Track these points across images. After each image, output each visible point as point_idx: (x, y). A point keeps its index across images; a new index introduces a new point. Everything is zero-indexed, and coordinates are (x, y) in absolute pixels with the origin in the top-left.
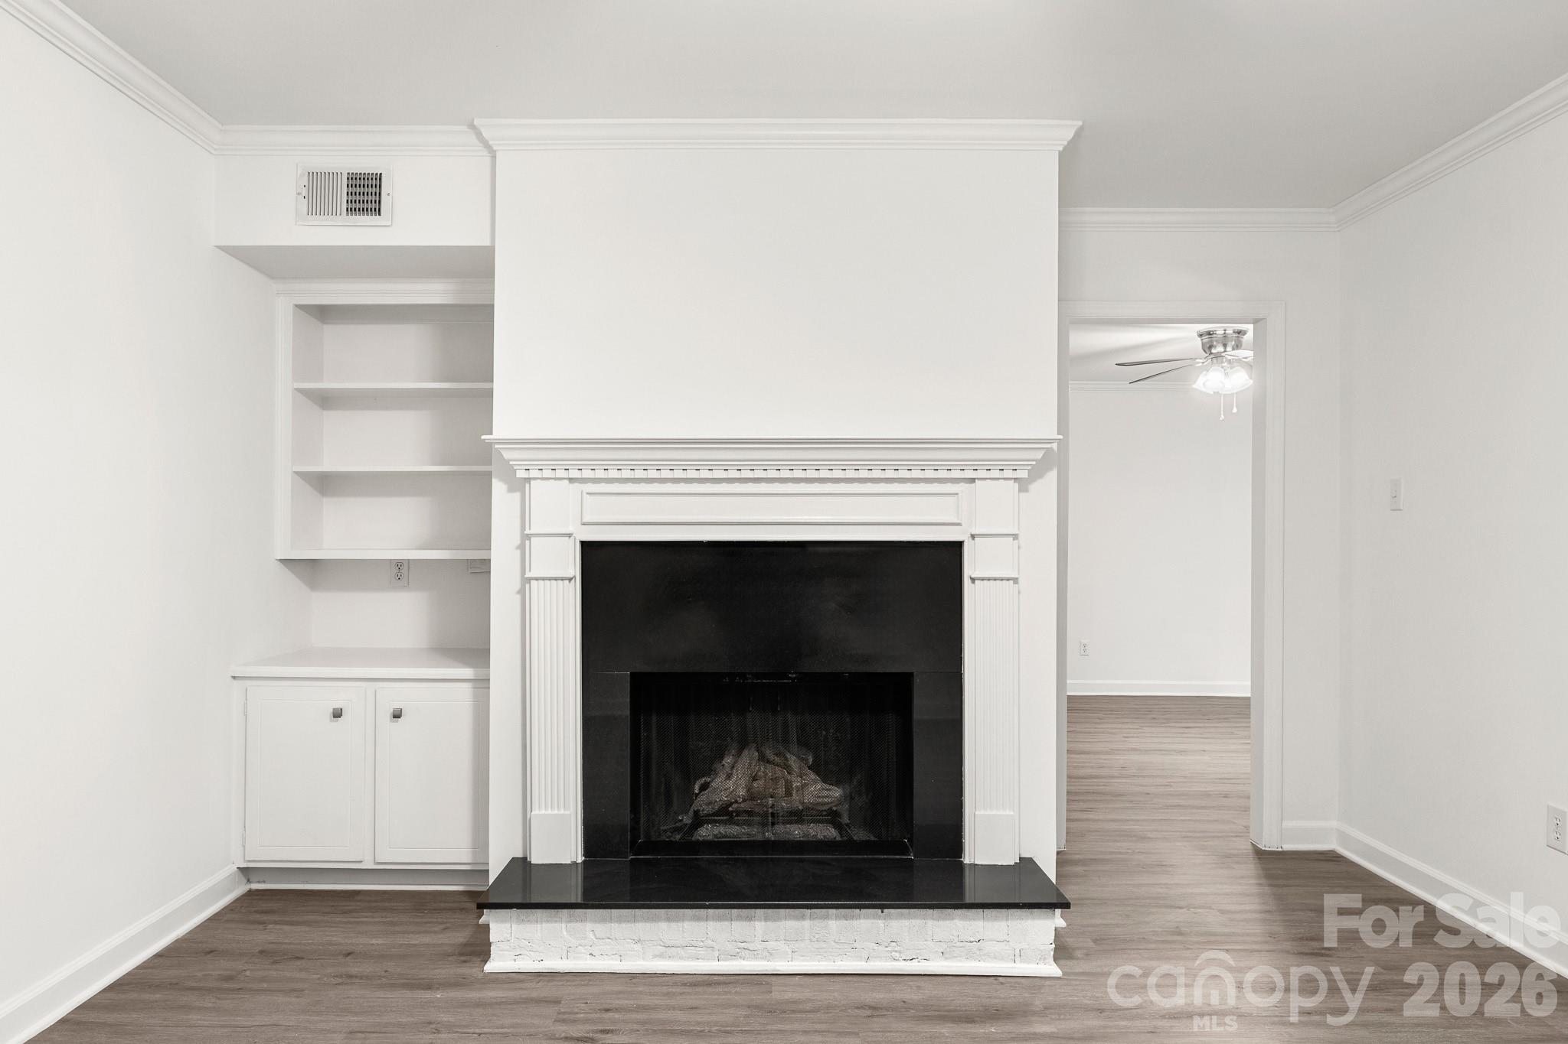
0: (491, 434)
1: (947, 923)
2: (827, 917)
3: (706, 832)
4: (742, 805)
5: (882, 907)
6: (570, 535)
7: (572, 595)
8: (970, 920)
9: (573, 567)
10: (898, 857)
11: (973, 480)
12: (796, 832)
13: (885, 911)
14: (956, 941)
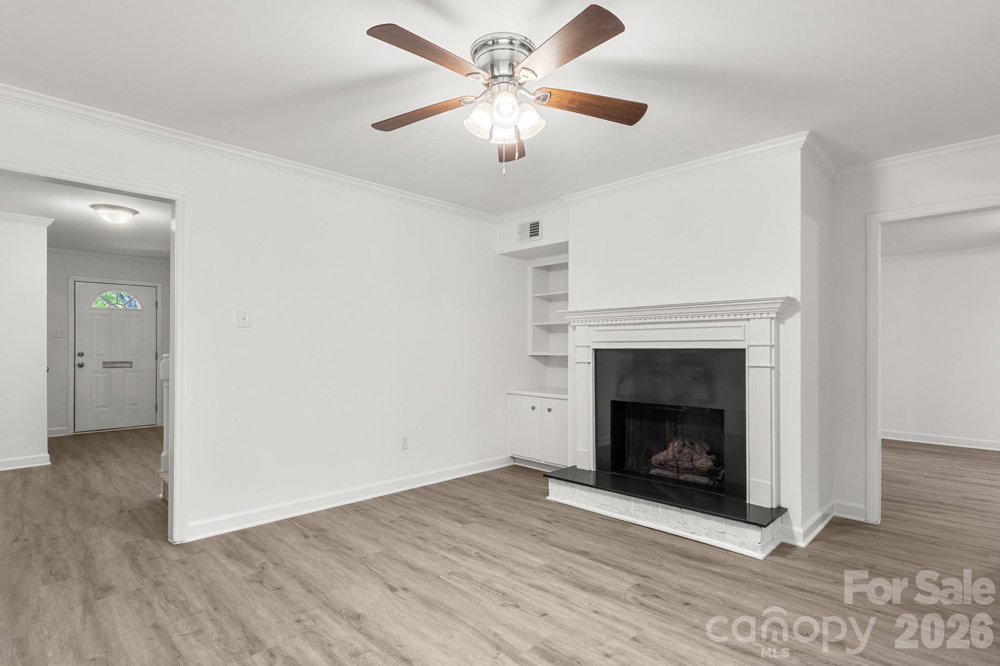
0: (568, 309)
1: (708, 521)
2: (658, 506)
3: (653, 472)
4: (670, 463)
5: (681, 507)
6: (589, 347)
7: (591, 369)
8: (719, 522)
9: (591, 358)
10: (719, 494)
11: (749, 320)
12: (691, 478)
13: (682, 509)
14: (712, 530)
